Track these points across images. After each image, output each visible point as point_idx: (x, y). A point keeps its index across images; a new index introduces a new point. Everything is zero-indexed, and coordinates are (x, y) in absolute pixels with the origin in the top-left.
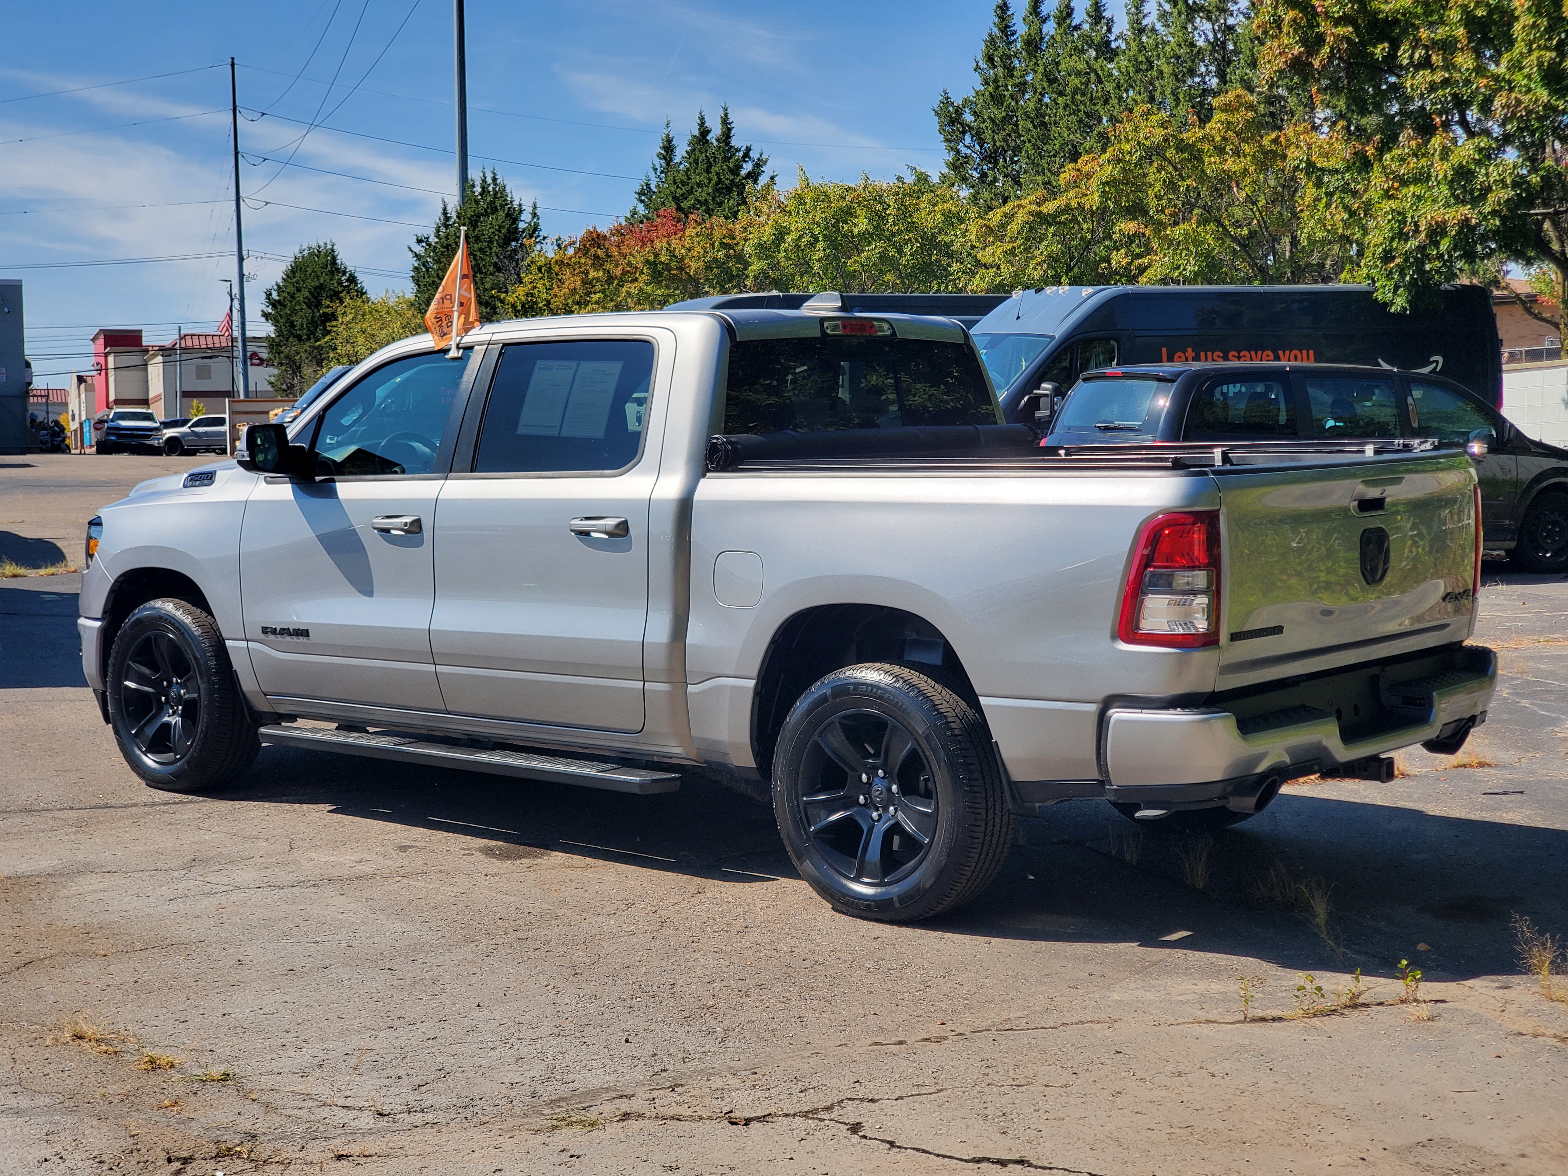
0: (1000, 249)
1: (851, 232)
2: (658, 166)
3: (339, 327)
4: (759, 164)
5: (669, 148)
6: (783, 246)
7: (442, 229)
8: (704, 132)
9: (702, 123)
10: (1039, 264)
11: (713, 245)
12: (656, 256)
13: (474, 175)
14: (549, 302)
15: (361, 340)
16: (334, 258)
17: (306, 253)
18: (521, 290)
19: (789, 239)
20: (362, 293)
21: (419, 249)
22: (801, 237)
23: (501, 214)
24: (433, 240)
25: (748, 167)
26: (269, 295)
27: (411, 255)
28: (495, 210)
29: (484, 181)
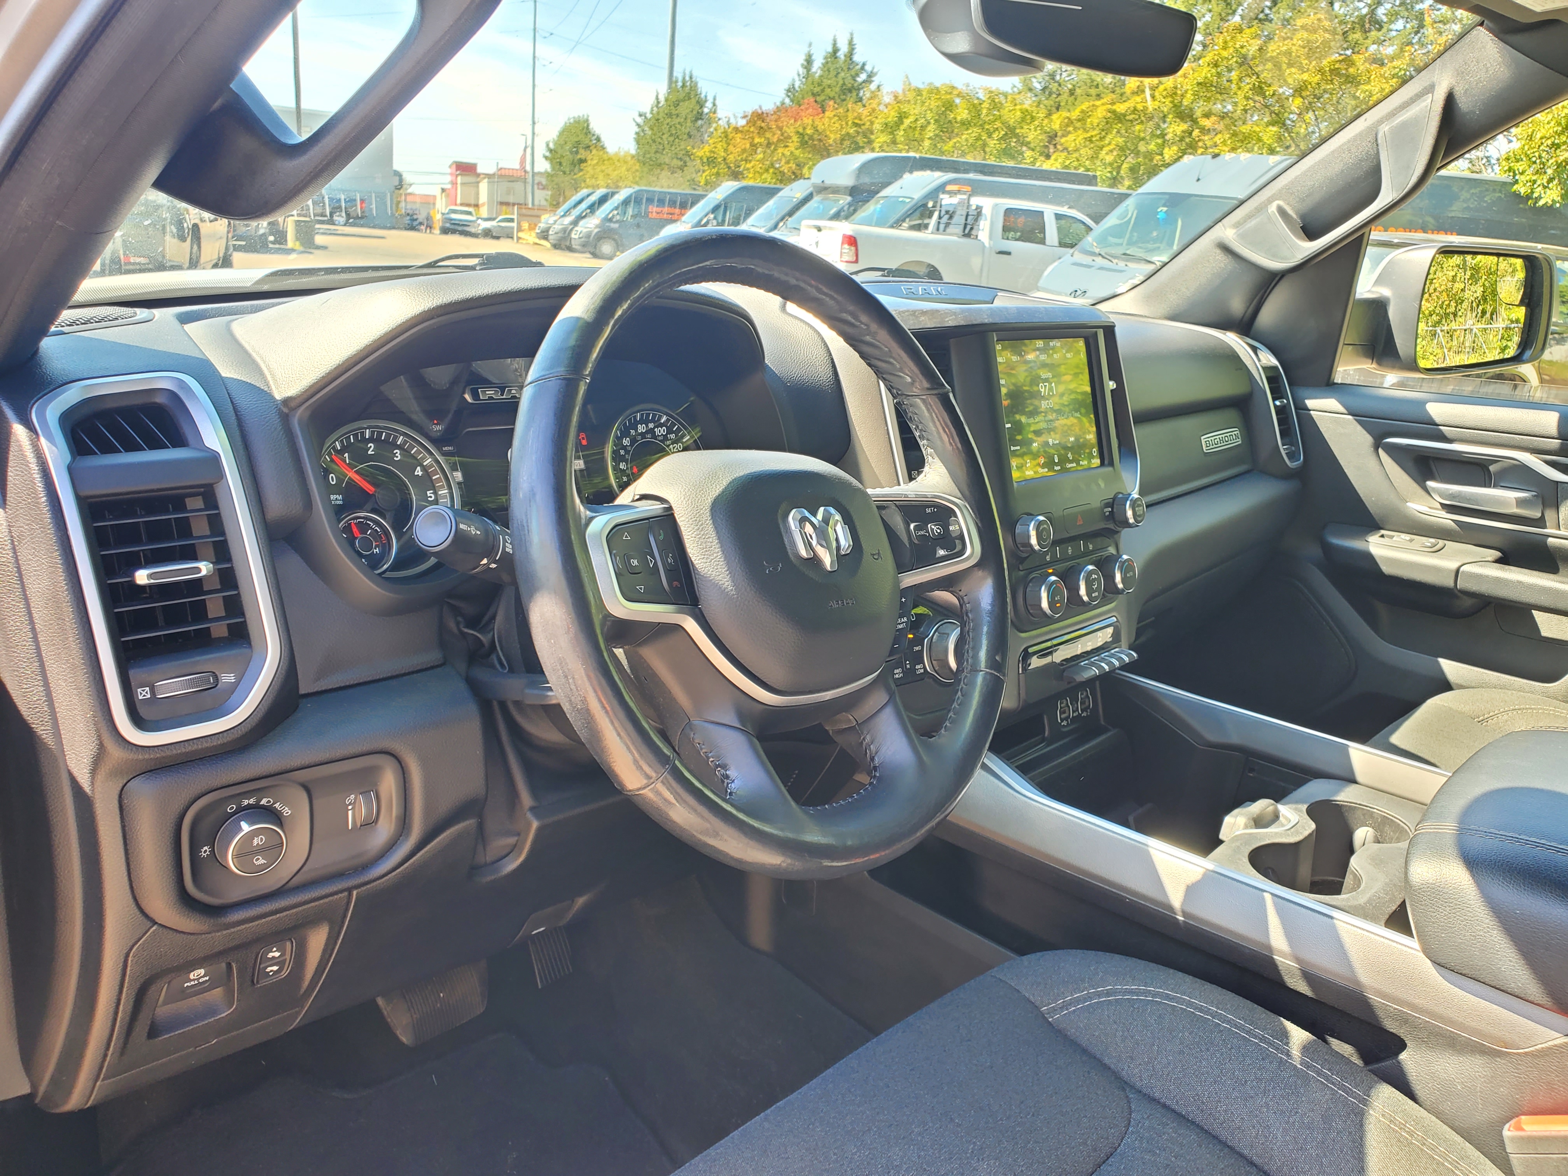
0: (1081, 137)
1: (955, 118)
2: (801, 73)
3: (588, 168)
4: (871, 76)
5: (809, 61)
6: (902, 127)
7: (655, 109)
8: (835, 51)
9: (835, 44)
10: (1111, 151)
11: (847, 124)
12: (804, 129)
13: (678, 74)
14: (725, 159)
15: (601, 176)
16: (588, 125)
17: (572, 121)
18: (707, 148)
19: (907, 122)
20: (603, 148)
21: (640, 120)
22: (916, 120)
23: (693, 101)
24: (649, 116)
25: (863, 77)
26: (548, 145)
27: (634, 124)
28: (690, 98)
29: (684, 78)
